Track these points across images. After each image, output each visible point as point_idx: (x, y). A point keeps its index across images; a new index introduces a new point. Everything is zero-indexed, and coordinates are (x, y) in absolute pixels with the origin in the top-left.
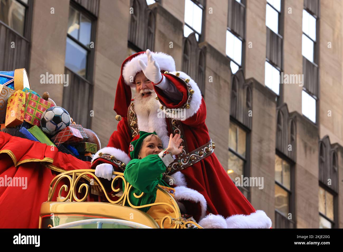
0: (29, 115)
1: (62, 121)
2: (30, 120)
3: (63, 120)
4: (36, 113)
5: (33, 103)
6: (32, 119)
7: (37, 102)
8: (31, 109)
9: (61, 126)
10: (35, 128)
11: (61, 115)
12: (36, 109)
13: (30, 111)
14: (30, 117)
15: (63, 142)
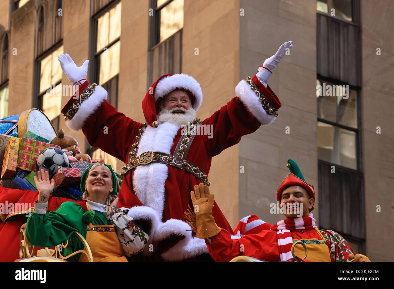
0: (25, 161)
1: (54, 163)
2: (27, 166)
3: (55, 161)
4: (33, 158)
5: (28, 148)
6: (29, 165)
7: (33, 146)
8: (26, 156)
9: (55, 168)
10: (31, 175)
11: (52, 157)
12: (32, 154)
13: (26, 157)
14: (27, 163)
15: (58, 186)
